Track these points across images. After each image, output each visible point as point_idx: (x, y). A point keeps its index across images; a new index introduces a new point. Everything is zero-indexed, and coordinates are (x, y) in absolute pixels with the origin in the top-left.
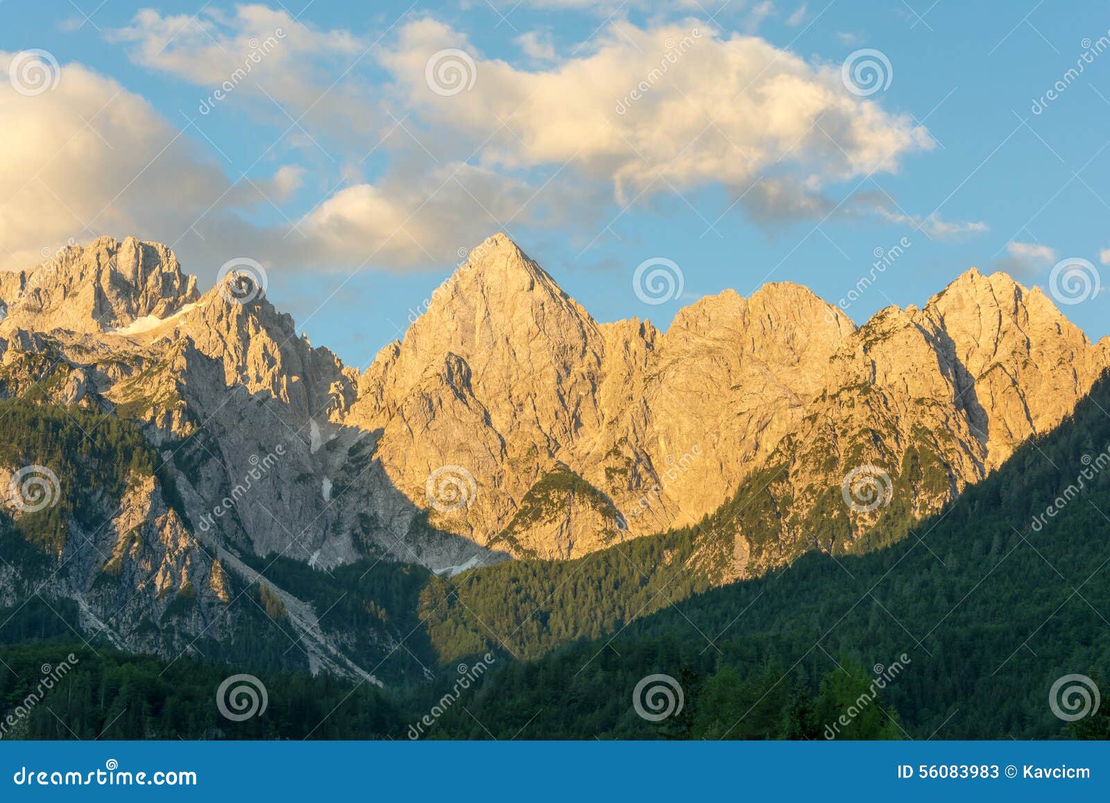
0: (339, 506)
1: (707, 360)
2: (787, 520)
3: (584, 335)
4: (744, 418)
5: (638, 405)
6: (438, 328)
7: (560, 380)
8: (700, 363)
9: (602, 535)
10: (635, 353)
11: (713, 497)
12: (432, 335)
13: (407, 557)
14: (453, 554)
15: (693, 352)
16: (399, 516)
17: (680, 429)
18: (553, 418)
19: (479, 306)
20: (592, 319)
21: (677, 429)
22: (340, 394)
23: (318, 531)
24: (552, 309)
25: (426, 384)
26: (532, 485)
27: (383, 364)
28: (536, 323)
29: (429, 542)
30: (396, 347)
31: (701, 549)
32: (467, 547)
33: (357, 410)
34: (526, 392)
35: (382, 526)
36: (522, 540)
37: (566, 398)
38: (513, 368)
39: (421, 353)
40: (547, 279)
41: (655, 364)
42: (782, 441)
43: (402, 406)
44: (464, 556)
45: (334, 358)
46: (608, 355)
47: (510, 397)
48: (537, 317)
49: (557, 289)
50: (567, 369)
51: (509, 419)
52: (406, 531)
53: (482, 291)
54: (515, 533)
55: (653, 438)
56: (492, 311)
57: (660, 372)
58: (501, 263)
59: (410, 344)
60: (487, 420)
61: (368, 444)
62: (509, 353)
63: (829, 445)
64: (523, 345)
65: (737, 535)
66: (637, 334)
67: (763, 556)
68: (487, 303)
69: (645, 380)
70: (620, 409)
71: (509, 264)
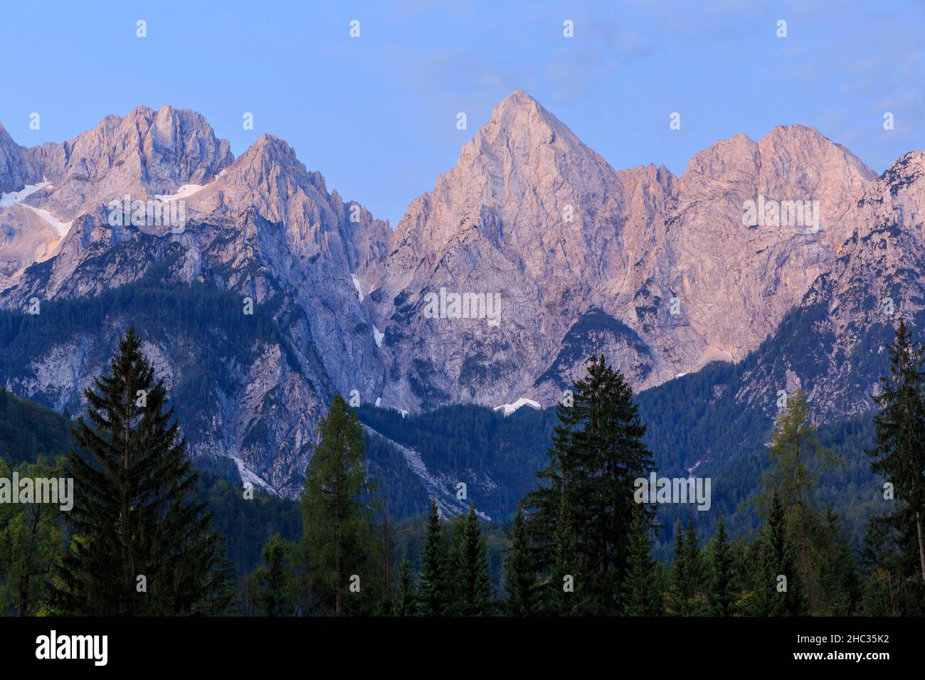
0: (393, 353)
1: (723, 202)
2: (833, 355)
3: (604, 183)
4: (764, 255)
5: (662, 247)
6: (469, 183)
7: (586, 226)
8: (717, 205)
9: (639, 370)
10: (654, 197)
11: (738, 330)
12: (464, 189)
13: (462, 398)
14: (504, 393)
15: (710, 195)
16: (450, 360)
17: (702, 268)
18: (583, 262)
19: (505, 159)
20: (610, 167)
21: (700, 268)
23: (378, 377)
24: (574, 159)
25: (463, 236)
26: (570, 326)
27: (414, 217)
28: (561, 173)
29: (481, 383)
30: (426, 200)
31: (752, 384)
32: (516, 386)
33: (395, 261)
34: (556, 239)
35: (436, 370)
36: (567, 377)
37: (593, 242)
38: (542, 218)
39: (455, 207)
40: (565, 130)
41: (675, 208)
42: (816, 281)
44: (514, 394)
46: (628, 200)
47: (542, 244)
48: (561, 168)
50: (592, 213)
51: (542, 265)
52: (458, 373)
53: (508, 146)
54: (560, 371)
55: (678, 277)
56: (518, 164)
57: (680, 215)
58: (522, 117)
60: (522, 266)
61: (411, 294)
62: (537, 202)
63: (867, 285)
64: (550, 194)
65: (788, 371)
66: (655, 179)
67: (814, 390)
68: (513, 155)
69: (666, 223)
70: (644, 251)
71: (530, 119)
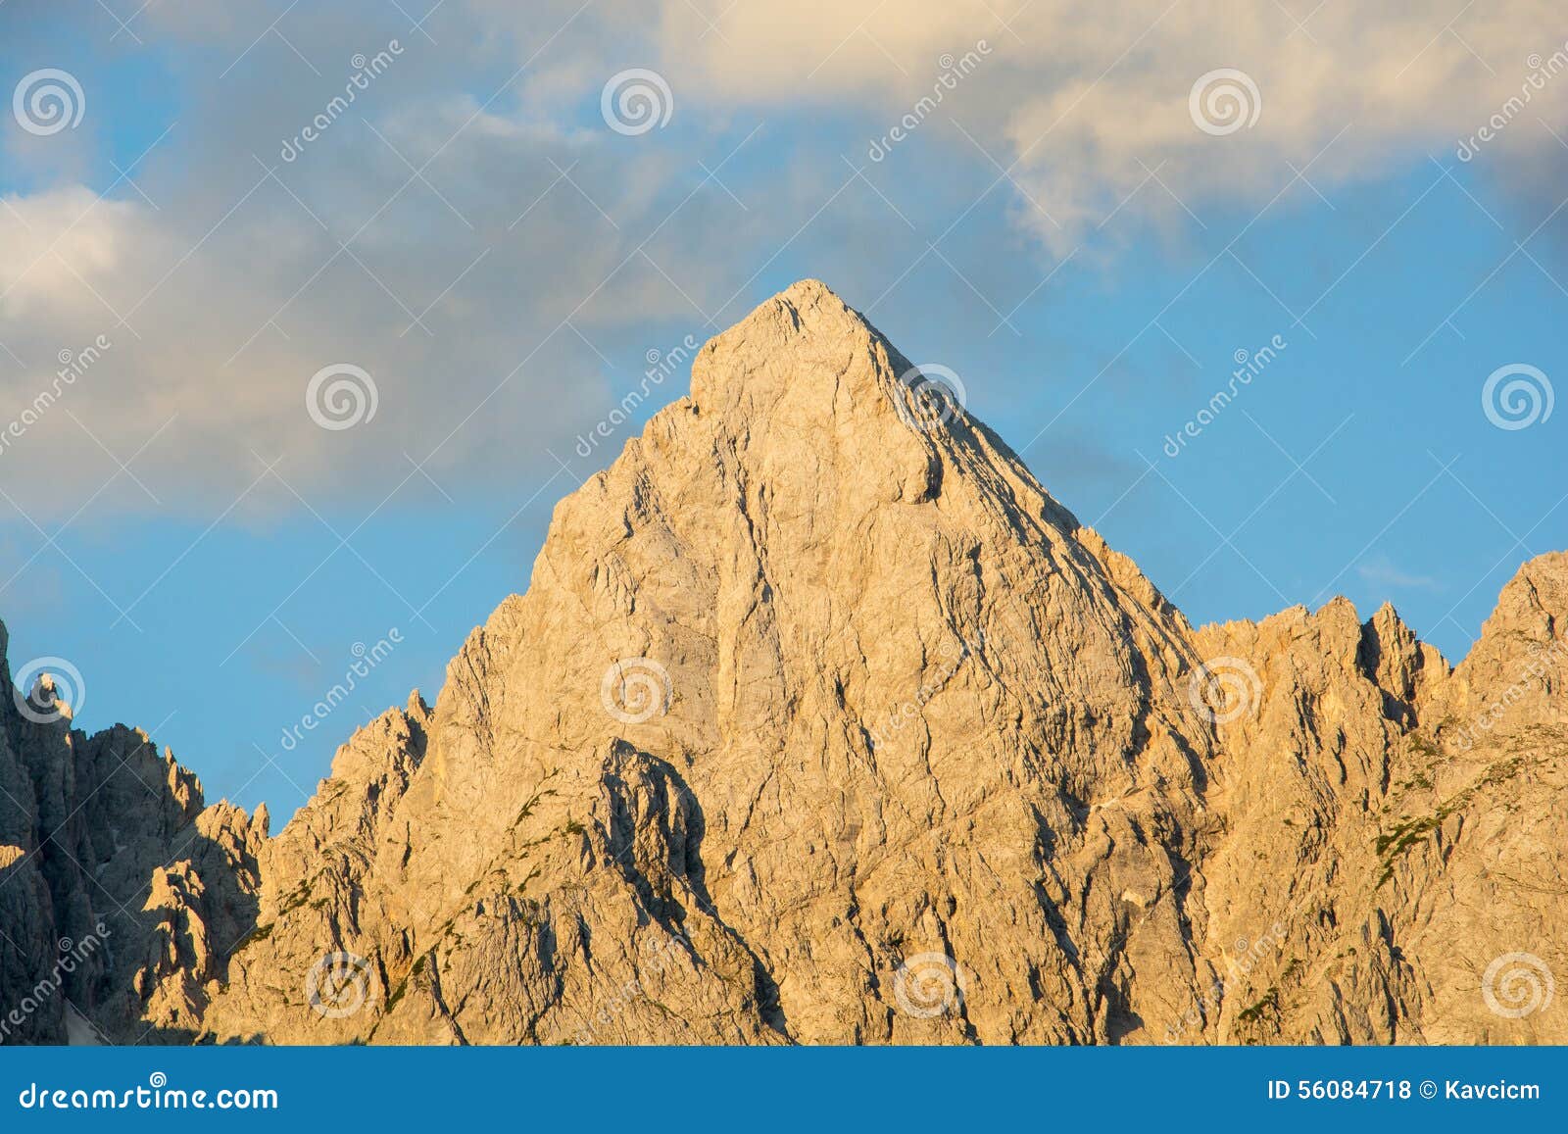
3: (1138, 672)
5: (1357, 942)
6: (574, 649)
7: (1045, 844)
12: (551, 676)
18: (1023, 992)
19: (729, 557)
20: (1168, 609)
22: (191, 914)
24: (1012, 569)
25: (525, 868)
27: (360, 791)
28: (952, 624)
30: (412, 725)
33: (254, 971)
34: (915, 895)
37: (1071, 914)
38: (865, 804)
39: (504, 745)
40: (991, 453)
41: (1426, 784)
43: (433, 951)
45: (165, 772)
46: (1233, 746)
47: (853, 911)
48: (953, 602)
49: (1031, 494)
50: (1078, 808)
51: (850, 999)
53: (743, 506)
56: (779, 577)
57: (1443, 814)
58: (809, 395)
59: (465, 712)
62: (849, 742)
66: (1349, 663)
68: (760, 549)
69: (1383, 844)
70: (1286, 960)
71: (844, 398)
